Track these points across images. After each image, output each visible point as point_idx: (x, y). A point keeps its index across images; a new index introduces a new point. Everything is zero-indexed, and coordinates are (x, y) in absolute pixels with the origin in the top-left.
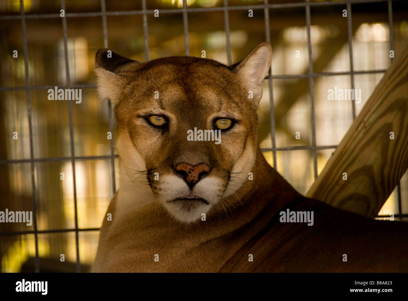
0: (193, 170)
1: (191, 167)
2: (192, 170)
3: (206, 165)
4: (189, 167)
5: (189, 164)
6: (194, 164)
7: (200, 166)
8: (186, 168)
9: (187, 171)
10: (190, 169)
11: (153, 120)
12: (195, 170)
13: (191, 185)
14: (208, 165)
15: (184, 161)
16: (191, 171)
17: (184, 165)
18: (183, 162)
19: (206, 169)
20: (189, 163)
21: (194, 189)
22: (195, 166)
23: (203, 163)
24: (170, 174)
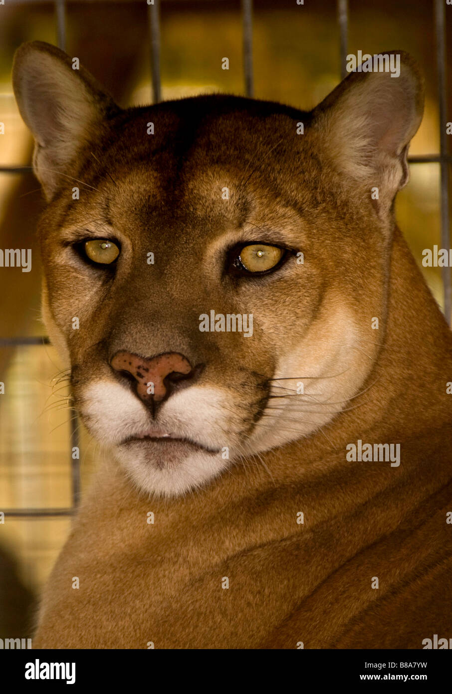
0: (147, 370)
1: (141, 363)
2: (144, 369)
3: (181, 358)
4: (137, 362)
5: (136, 355)
6: (148, 355)
7: (164, 361)
8: (130, 363)
9: (133, 370)
10: (139, 367)
11: (92, 250)
12: (151, 370)
13: (153, 406)
14: (184, 358)
15: (125, 349)
16: (141, 371)
17: (126, 357)
18: (124, 351)
19: (182, 367)
20: (137, 352)
21: (161, 416)
22: (150, 359)
23: (171, 353)
24: (103, 377)
